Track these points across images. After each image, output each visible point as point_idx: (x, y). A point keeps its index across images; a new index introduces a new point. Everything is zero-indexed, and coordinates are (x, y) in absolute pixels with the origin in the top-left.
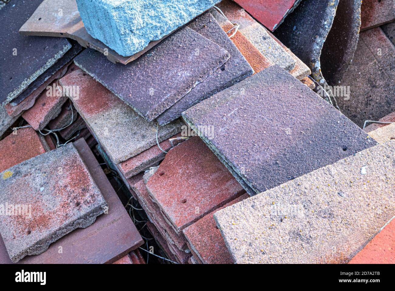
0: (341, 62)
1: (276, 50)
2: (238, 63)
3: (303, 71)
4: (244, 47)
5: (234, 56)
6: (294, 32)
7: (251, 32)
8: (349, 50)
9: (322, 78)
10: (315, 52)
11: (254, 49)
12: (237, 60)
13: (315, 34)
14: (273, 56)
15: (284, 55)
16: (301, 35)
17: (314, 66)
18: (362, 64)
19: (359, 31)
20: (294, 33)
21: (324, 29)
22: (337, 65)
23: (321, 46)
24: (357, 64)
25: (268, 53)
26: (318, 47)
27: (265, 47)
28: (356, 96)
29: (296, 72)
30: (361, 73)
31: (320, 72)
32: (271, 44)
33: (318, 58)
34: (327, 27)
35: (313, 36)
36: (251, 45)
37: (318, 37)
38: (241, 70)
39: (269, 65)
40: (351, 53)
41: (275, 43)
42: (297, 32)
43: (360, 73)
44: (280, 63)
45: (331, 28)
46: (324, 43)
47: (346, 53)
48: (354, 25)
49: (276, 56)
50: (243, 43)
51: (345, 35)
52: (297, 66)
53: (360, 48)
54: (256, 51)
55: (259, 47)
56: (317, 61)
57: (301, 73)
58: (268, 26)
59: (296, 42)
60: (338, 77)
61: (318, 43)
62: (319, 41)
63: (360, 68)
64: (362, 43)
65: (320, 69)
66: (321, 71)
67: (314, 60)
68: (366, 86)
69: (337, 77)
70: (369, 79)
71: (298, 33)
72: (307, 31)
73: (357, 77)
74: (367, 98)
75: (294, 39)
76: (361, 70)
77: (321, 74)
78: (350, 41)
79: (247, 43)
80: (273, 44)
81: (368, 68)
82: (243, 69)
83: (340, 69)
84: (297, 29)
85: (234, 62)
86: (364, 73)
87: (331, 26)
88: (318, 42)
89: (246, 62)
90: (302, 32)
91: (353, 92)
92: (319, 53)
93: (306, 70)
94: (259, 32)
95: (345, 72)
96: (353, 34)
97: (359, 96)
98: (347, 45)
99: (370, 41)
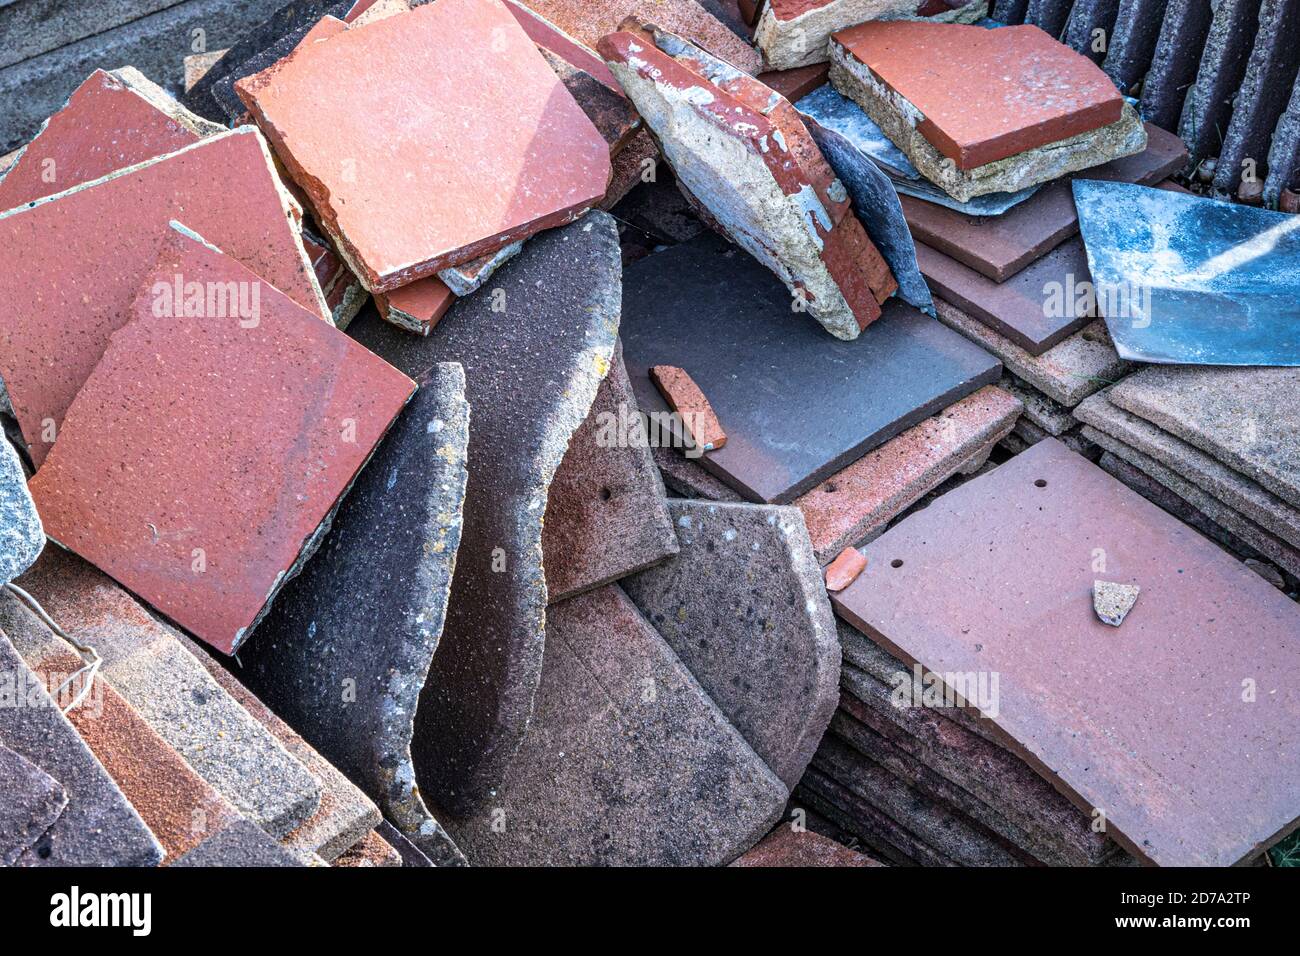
0: (491, 730)
1: (247, 741)
2: (100, 823)
3: (352, 818)
4: (125, 743)
5: (83, 795)
6: (311, 643)
7: (147, 675)
8: (514, 689)
9: (426, 817)
10: (390, 729)
11: (164, 752)
12: (95, 813)
13: (386, 662)
14: (234, 770)
15: (275, 761)
16: (337, 658)
17: (394, 778)
18: (566, 721)
19: (544, 621)
20: (314, 650)
21: (417, 641)
22: (479, 740)
23: (411, 706)
24: (550, 720)
25: (217, 757)
26: (400, 711)
27: (203, 734)
28: (556, 839)
29: (327, 824)
30: (568, 755)
31: (416, 798)
32: (224, 722)
33: (404, 749)
34: (426, 633)
35: (381, 670)
36: (149, 734)
37: (396, 674)
38: (115, 853)
39: (221, 811)
40: (522, 696)
41: (239, 716)
42: (323, 646)
43: (562, 754)
44: (264, 796)
45: (440, 635)
46: (423, 692)
47: (506, 698)
48: (525, 601)
49: (246, 768)
50: (120, 729)
51: (495, 637)
52: (327, 798)
53: (556, 663)
54: (170, 759)
55: (183, 735)
56: (403, 761)
57: (344, 825)
58: (213, 639)
59: (320, 684)
60: (487, 779)
61: (398, 697)
62: (404, 686)
63: (562, 735)
64: (560, 646)
65: (416, 786)
66: (418, 794)
67: (392, 757)
68: (588, 799)
69: (483, 778)
70: (595, 774)
71: (326, 650)
72: (358, 646)
73: (554, 771)
74: (595, 843)
75: (312, 670)
76: (565, 742)
77: (419, 803)
78: (516, 656)
79: (133, 725)
80: (233, 719)
81: (590, 734)
82: (121, 846)
83: (490, 751)
84: (320, 634)
85: (87, 822)
86: (576, 751)
87: (441, 630)
88: (398, 692)
89: (130, 816)
90: (339, 647)
91: (546, 826)
92: (408, 731)
93: (362, 813)
94: (180, 675)
95: (511, 758)
96: (523, 634)
97: (565, 839)
98: (508, 670)
99: (588, 637)
